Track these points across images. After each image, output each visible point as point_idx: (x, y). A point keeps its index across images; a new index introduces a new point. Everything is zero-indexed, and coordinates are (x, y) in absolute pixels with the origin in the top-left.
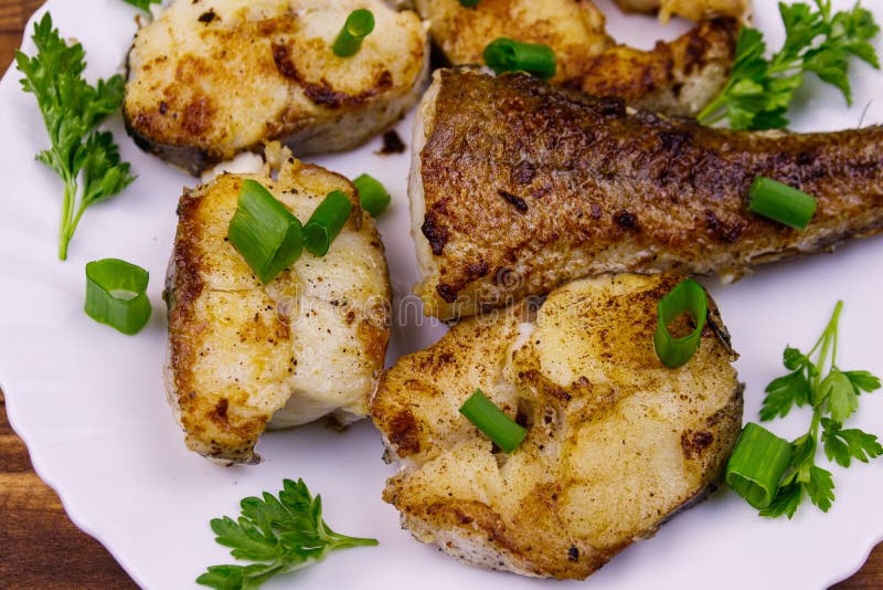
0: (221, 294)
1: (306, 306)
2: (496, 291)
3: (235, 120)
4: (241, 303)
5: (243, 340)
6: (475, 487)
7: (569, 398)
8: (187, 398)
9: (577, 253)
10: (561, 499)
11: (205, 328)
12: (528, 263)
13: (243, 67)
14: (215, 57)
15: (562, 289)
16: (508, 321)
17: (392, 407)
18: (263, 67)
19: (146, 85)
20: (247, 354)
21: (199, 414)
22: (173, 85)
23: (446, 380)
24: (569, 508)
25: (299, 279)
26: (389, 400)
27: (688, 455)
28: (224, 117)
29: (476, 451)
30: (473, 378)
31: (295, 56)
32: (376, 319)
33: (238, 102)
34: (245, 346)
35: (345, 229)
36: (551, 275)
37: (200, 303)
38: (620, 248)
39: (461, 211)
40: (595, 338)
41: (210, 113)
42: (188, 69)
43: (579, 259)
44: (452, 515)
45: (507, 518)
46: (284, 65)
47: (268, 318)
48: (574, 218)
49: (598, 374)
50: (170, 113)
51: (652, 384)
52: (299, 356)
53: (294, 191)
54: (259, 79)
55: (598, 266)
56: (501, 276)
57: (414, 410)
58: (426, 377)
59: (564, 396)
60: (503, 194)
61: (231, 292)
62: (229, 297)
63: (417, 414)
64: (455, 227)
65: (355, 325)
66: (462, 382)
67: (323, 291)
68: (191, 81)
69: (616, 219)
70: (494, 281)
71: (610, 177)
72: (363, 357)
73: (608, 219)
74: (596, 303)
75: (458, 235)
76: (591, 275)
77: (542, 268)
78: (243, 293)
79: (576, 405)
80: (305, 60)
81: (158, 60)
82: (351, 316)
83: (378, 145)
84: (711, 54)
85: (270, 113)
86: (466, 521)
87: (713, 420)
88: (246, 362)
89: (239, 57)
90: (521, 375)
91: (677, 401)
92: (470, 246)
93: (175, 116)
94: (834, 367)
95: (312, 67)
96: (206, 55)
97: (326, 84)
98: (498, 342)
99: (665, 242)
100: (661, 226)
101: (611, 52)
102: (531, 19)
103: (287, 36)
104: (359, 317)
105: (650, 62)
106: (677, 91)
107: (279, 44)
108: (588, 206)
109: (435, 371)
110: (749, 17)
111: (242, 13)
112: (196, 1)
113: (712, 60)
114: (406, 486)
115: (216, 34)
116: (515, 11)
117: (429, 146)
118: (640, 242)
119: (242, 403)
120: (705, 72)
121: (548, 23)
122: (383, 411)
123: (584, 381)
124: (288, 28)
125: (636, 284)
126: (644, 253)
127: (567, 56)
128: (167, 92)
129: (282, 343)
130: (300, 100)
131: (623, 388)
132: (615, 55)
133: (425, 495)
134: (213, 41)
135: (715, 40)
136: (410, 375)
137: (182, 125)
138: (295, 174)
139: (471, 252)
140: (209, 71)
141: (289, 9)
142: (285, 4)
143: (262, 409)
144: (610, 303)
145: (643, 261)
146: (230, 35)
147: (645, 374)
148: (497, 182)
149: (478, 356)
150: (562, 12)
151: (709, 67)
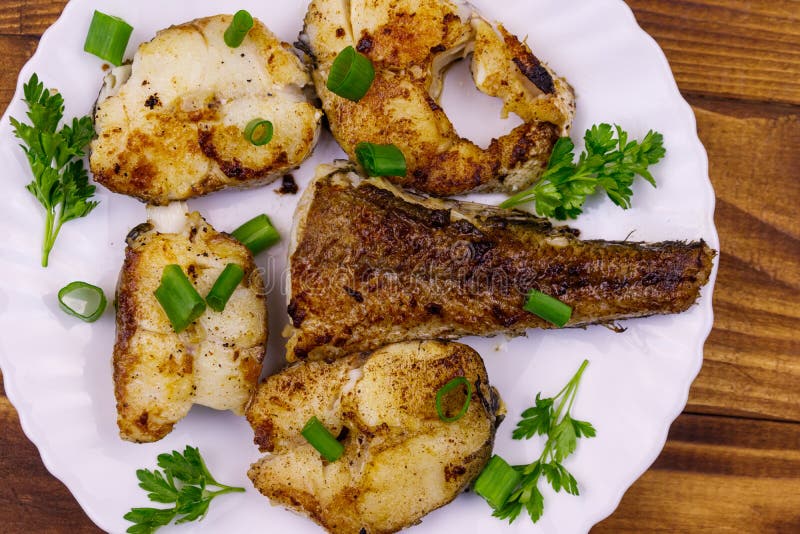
0: (148, 336)
1: (205, 350)
2: (336, 350)
3: (169, 182)
4: (161, 345)
5: (161, 371)
6: (306, 481)
7: (373, 436)
8: (122, 407)
9: (396, 327)
10: (359, 499)
11: (136, 359)
12: (360, 334)
13: (176, 145)
14: (156, 135)
15: (383, 351)
16: (344, 368)
17: (259, 416)
18: (192, 148)
19: (105, 149)
20: (163, 381)
22: (125, 152)
23: (297, 401)
24: (363, 505)
25: (202, 330)
26: (257, 410)
27: (447, 480)
28: (161, 180)
29: (310, 456)
30: (315, 403)
31: (216, 139)
33: (172, 169)
34: (160, 376)
35: (240, 286)
36: (376, 342)
37: (134, 341)
38: (428, 325)
39: (315, 300)
40: (398, 394)
41: (151, 175)
42: (136, 142)
43: (397, 332)
44: (288, 500)
45: (323, 505)
46: (206, 145)
47: (179, 358)
48: (397, 306)
49: (395, 419)
50: (122, 172)
51: (431, 432)
52: (196, 383)
53: (206, 255)
54: (188, 155)
55: (412, 334)
56: (340, 342)
57: (274, 419)
58: (284, 396)
59: (370, 434)
60: (346, 288)
61: (155, 335)
62: (152, 338)
63: (277, 422)
64: (311, 310)
65: (239, 360)
66: (307, 404)
67: (218, 338)
68: (138, 151)
69: (426, 308)
70: (336, 345)
71: (426, 278)
72: (243, 382)
73: (420, 307)
74: (404, 364)
75: (312, 315)
77: (370, 337)
78: (162, 335)
79: (377, 441)
80: (222, 144)
81: (115, 131)
82: (237, 355)
83: (278, 185)
84: (533, 152)
85: (195, 180)
86: (297, 504)
87: (468, 459)
88: (162, 388)
89: (174, 137)
90: (344, 414)
91: (447, 444)
92: (320, 323)
93: (126, 175)
94: (567, 415)
95: (227, 149)
96: (150, 133)
97: (237, 162)
98: (334, 382)
99: (461, 323)
100: (459, 313)
101: (454, 149)
102: (398, 116)
103: (211, 124)
104: (243, 354)
105: (482, 162)
106: (502, 179)
107: (204, 130)
108: (408, 298)
109: (291, 394)
110: (567, 127)
111: (178, 102)
112: (145, 83)
113: (533, 156)
114: (262, 472)
115: (158, 116)
116: (387, 108)
117: (298, 252)
118: (443, 322)
119: (158, 415)
120: (526, 165)
121: (410, 121)
122: (253, 418)
123: (385, 426)
124: (211, 118)
125: (435, 352)
126: (445, 328)
127: (420, 151)
128: (120, 157)
129: (186, 375)
130: (217, 173)
131: (411, 432)
132: (457, 153)
133: (273, 482)
134: (155, 122)
135: (539, 139)
136: (274, 393)
137: (131, 182)
138: (207, 242)
139: (320, 327)
140: (152, 144)
141: (214, 99)
142: (211, 95)
143: (171, 419)
144: (414, 366)
145: (444, 332)
146: (167, 120)
147: (428, 424)
148: (344, 280)
149: (320, 390)
150: (421, 115)
151: (530, 162)
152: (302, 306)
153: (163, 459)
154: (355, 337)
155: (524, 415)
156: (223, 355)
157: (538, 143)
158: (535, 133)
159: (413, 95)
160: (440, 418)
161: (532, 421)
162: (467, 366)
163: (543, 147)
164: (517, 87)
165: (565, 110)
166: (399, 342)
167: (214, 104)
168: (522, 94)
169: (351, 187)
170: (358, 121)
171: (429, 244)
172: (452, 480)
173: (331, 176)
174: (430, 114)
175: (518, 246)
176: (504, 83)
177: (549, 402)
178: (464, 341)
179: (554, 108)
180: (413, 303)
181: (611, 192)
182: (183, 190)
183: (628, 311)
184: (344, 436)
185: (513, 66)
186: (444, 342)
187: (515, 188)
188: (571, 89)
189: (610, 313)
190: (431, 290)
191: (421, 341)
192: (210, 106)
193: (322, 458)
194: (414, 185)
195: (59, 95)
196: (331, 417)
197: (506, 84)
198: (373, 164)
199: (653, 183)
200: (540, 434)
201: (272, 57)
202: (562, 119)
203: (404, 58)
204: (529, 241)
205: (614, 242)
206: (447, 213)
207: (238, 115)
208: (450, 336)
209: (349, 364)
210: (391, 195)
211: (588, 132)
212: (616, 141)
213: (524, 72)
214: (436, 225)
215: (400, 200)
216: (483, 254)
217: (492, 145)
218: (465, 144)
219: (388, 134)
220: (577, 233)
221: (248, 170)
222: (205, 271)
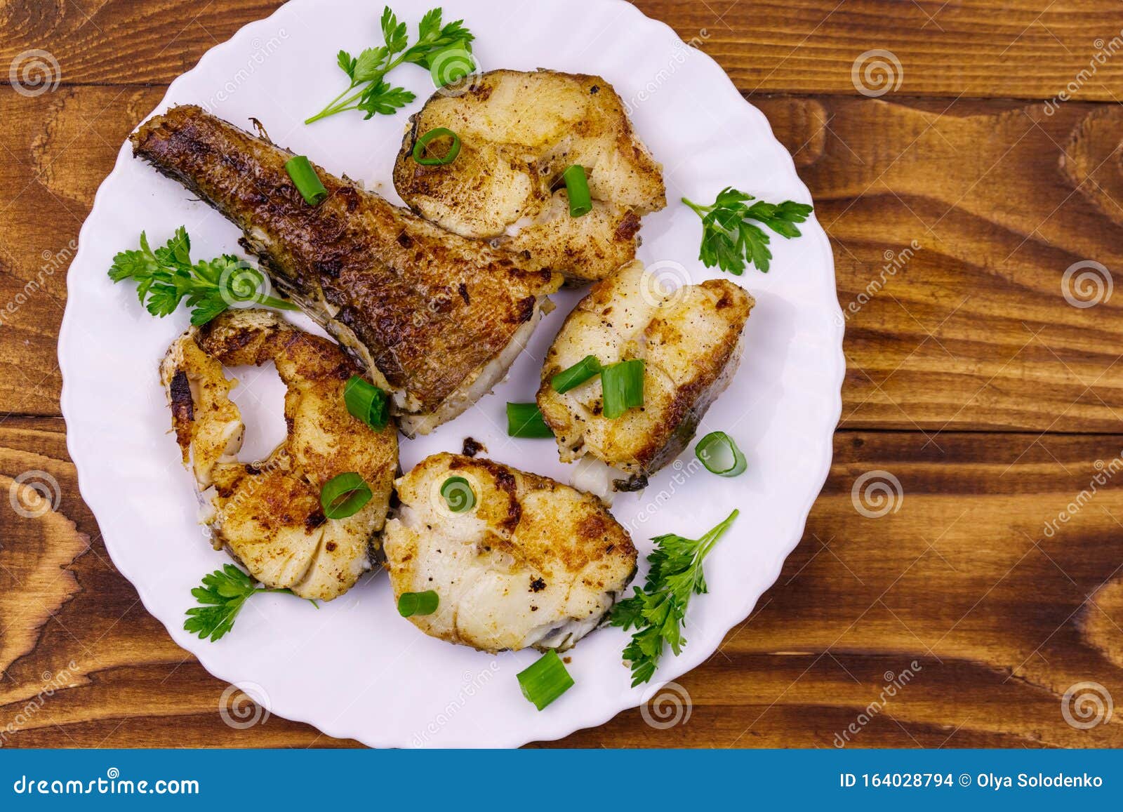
0: (672, 374)
1: (630, 331)
2: (514, 260)
3: (571, 508)
4: (665, 358)
5: (680, 336)
6: (616, 166)
7: (530, 164)
8: (737, 328)
9: (448, 246)
10: (578, 120)
11: (696, 362)
12: (483, 259)
13: (542, 533)
14: (554, 555)
15: (473, 235)
16: (519, 243)
17: (622, 249)
18: (528, 523)
19: (610, 574)
20: (684, 327)
21: (737, 311)
22: (592, 560)
23: (579, 242)
24: (578, 112)
25: (621, 349)
26: (621, 255)
27: (491, 89)
28: (577, 514)
29: (599, 184)
30: (565, 229)
31: (504, 515)
32: (590, 304)
33: (560, 516)
34: (682, 332)
36: (475, 245)
37: (688, 379)
38: (420, 232)
39: (501, 310)
40: (484, 188)
41: (582, 524)
42: (576, 561)
43: (450, 243)
44: (641, 159)
45: (614, 135)
46: (515, 517)
47: (657, 338)
48: (436, 262)
50: (607, 543)
51: (477, 138)
53: (577, 417)
54: (537, 519)
55: (440, 234)
56: (505, 263)
57: (610, 240)
58: (590, 253)
59: (532, 168)
60: (468, 302)
61: (665, 371)
62: (670, 370)
63: (610, 235)
64: (512, 304)
65: (607, 306)
66: (573, 232)
67: (612, 335)
68: (580, 552)
69: (411, 246)
70: (511, 263)
71: (393, 271)
72: (616, 286)
73: (415, 251)
74: (464, 211)
75: (513, 299)
76: (448, 232)
77: (477, 252)
78: (659, 366)
79: (529, 159)
80: (499, 509)
81: (590, 584)
82: (606, 312)
83: (480, 455)
84: (231, 333)
85: (545, 494)
86: (636, 150)
87: (461, 96)
88: (689, 322)
89: (538, 542)
90: (543, 199)
91: (470, 120)
92: (511, 288)
93: (606, 539)
94: (353, 86)
95: (499, 504)
96: (558, 560)
97: (497, 484)
98: (536, 236)
99: (390, 216)
100: (386, 224)
101: (300, 378)
102: (329, 438)
103: (498, 532)
104: (600, 309)
105: (281, 350)
106: (275, 327)
107: (507, 531)
108: (422, 263)
109: (582, 251)
110: (186, 334)
111: (514, 570)
112: (534, 609)
113: (234, 328)
114: (650, 199)
115: (541, 569)
116: (334, 451)
117: (489, 359)
118: (405, 226)
119: (708, 300)
120: (245, 325)
121: (321, 425)
122: (629, 251)
123: (513, 167)
124: (494, 536)
125: (429, 206)
126: (407, 221)
127: (330, 395)
128: (600, 557)
129: (660, 318)
130: (521, 488)
131: (495, 149)
132: (297, 372)
133: (647, 183)
134: (547, 567)
135: (219, 341)
136: (595, 261)
137: (605, 530)
138: (568, 428)
139: (514, 285)
140: (564, 550)
141: (480, 553)
142: (481, 557)
143: (698, 290)
144: (456, 204)
145: (411, 219)
146: (534, 560)
147: (475, 147)
148: (466, 310)
149: (552, 238)
150: (308, 423)
151: (240, 326)
152: (516, 313)
153: (739, 270)
154: (489, 260)
155: (392, 111)
156: (616, 318)
157: (222, 338)
158: (219, 349)
159: (302, 445)
160: (461, 143)
161: (389, 102)
162: (410, 175)
163: (220, 333)
164: (207, 397)
165: (178, 349)
166: (455, 234)
167: (485, 548)
168: (207, 387)
169: (407, 391)
170: (366, 457)
171: (371, 297)
172: (486, 87)
173: (419, 413)
174: (298, 419)
175: (296, 251)
176: (216, 407)
177: (361, 107)
178: (400, 202)
179: (186, 355)
180: (419, 256)
181: (185, 248)
182: (563, 493)
183: (239, 136)
184: (558, 184)
185: (197, 416)
186: (416, 210)
187: (270, 314)
188: (161, 370)
189: (256, 144)
190: (400, 260)
191: (436, 224)
192: (488, 549)
193: (589, 177)
194: (355, 368)
195: (624, 657)
196: (557, 206)
197: (214, 405)
198: (375, 400)
199: (143, 237)
200: (389, 85)
201: (405, 559)
202: (187, 344)
203: (289, 484)
204: (285, 251)
205: (212, 204)
206: (339, 317)
207: (470, 526)
208: (409, 213)
209: (512, 243)
211: (170, 311)
212: (151, 289)
213: (191, 403)
214: (354, 311)
215: (372, 353)
216: (330, 261)
217: (263, 360)
218: (286, 375)
219: (348, 428)
220: (242, 242)
221: (493, 472)
222: (586, 403)
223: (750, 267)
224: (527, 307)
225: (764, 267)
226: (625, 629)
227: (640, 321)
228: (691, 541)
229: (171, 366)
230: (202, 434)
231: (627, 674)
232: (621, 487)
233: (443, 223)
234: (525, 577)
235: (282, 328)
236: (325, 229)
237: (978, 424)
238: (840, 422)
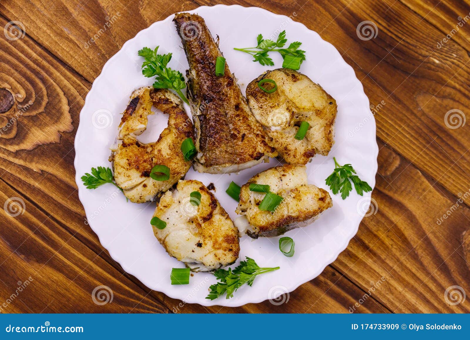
0: (289, 210)
1: (286, 187)
2: (267, 138)
3: (227, 228)
4: (291, 204)
5: (301, 200)
6: (320, 132)
7: (293, 112)
8: (320, 210)
9: (249, 119)
10: (319, 109)
11: (300, 211)
12: (257, 131)
13: (212, 230)
14: (211, 239)
15: (260, 121)
16: (272, 134)
17: (303, 159)
18: (211, 224)
19: (225, 258)
20: (304, 198)
21: (324, 205)
22: (222, 249)
23: (292, 147)
24: (320, 107)
25: (279, 190)
26: (301, 161)
27: (298, 80)
28: (228, 232)
30: (290, 140)
31: (205, 215)
32: (280, 169)
33: (222, 229)
36: (258, 125)
37: (294, 215)
38: (244, 108)
39: (251, 151)
40: (273, 109)
41: (228, 236)
42: (217, 246)
43: (251, 119)
44: (330, 135)
45: (326, 122)
46: (208, 218)
47: (293, 195)
48: (241, 121)
49: (284, 106)
50: (231, 248)
51: (283, 92)
52: (300, 185)
53: (250, 202)
54: (214, 224)
55: (250, 113)
56: (263, 137)
57: (302, 153)
58: (292, 153)
59: (293, 114)
60: (242, 141)
61: (288, 207)
62: (290, 208)
63: (303, 152)
65: (285, 174)
66: (291, 143)
67: (280, 184)
68: (220, 244)
69: (237, 110)
70: (265, 138)
71: (226, 114)
72: (293, 169)
73: (238, 113)
74: (262, 111)
75: (257, 150)
76: (253, 114)
77: (257, 127)
78: (287, 204)
79: (294, 110)
80: (205, 212)
81: (216, 256)
82: (283, 175)
83: (212, 191)
84: (163, 97)
85: (223, 218)
86: (330, 131)
87: (288, 75)
88: (307, 197)
89: (210, 232)
90: (289, 126)
91: (285, 84)
92: (259, 146)
93: (231, 246)
94: (256, 48)
95: (207, 210)
96: (212, 241)
97: (210, 204)
98: (279, 136)
99: (238, 97)
100: (235, 98)
101: (174, 126)
102: (169, 152)
103: (199, 219)
104: (282, 173)
105: (174, 113)
106: (177, 105)
107: (203, 221)
108: (237, 118)
109: (290, 151)
110: (149, 87)
111: (196, 235)
112: (193, 251)
113: (165, 96)
114: (324, 150)
115: (204, 241)
116: (167, 157)
117: (236, 163)
118: (240, 103)
119: (318, 195)
120: (169, 98)
121: (169, 146)
122: (305, 162)
123: (287, 109)
124: (197, 219)
125: (252, 102)
126: (242, 102)
127: (179, 138)
128: (225, 250)
129: (299, 190)
130: (217, 211)
131: (286, 99)
132: (174, 124)
133: (326, 144)
134: (206, 241)
135: (157, 97)
136: (292, 157)
137: (233, 243)
138: (245, 203)
139: (260, 146)
140: (216, 240)
141: (189, 222)
142: (188, 223)
143: (317, 190)
144: (261, 108)
145: (244, 102)
146: (204, 236)
147: (280, 94)
148: (240, 143)
149: (284, 140)
150: (166, 143)
151: (167, 97)
152: (255, 155)
153: (335, 192)
154: (259, 132)
155: (264, 65)
156: (285, 180)
157: (159, 97)
158: (155, 99)
159: (159, 148)
160: (277, 90)
161: (265, 61)
162: (254, 88)
163: (160, 95)
164: (141, 111)
165: (143, 90)
166: (254, 117)
167: (192, 221)
168: (143, 108)
169: (203, 155)
170: (176, 166)
171: (213, 117)
172: (298, 78)
173: (202, 164)
174: (163, 139)
175: (201, 87)
176: (141, 116)
177: (255, 56)
178: (245, 94)
179: (144, 94)
180: (238, 116)
181: (168, 61)
182: (229, 222)
183: (210, 37)
184: (298, 124)
185: (134, 115)
186: (248, 101)
187: (179, 100)
188: (133, 92)
189: (213, 44)
190: (231, 112)
191: (251, 109)
192: (193, 222)
193: (309, 129)
194: (193, 136)
195: (210, 287)
196: (293, 131)
197: (141, 115)
198: (191, 150)
199: (158, 47)
200: (268, 55)
201: (164, 206)
202: (147, 90)
203: (146, 157)
204: (198, 84)
205: (186, 53)
206: (199, 116)
208: (245, 100)
209: (270, 132)
210: (201, 139)
211: (149, 77)
212: (148, 66)
213: (135, 110)
214: (205, 118)
215: (201, 135)
216: (209, 97)
217: (166, 113)
218: (170, 122)
219: (177, 153)
220: (187, 71)
221: (212, 200)
222: (256, 199)
223: (340, 194)
224: (259, 156)
225: (344, 197)
226: (217, 279)
227: (292, 186)
228: (258, 267)
229: (137, 94)
230: (130, 122)
231: (207, 293)
232: (248, 233)
233: (253, 111)
234: (197, 239)
235: (180, 107)
236: (215, 86)
237: (376, 296)
238: (332, 263)
